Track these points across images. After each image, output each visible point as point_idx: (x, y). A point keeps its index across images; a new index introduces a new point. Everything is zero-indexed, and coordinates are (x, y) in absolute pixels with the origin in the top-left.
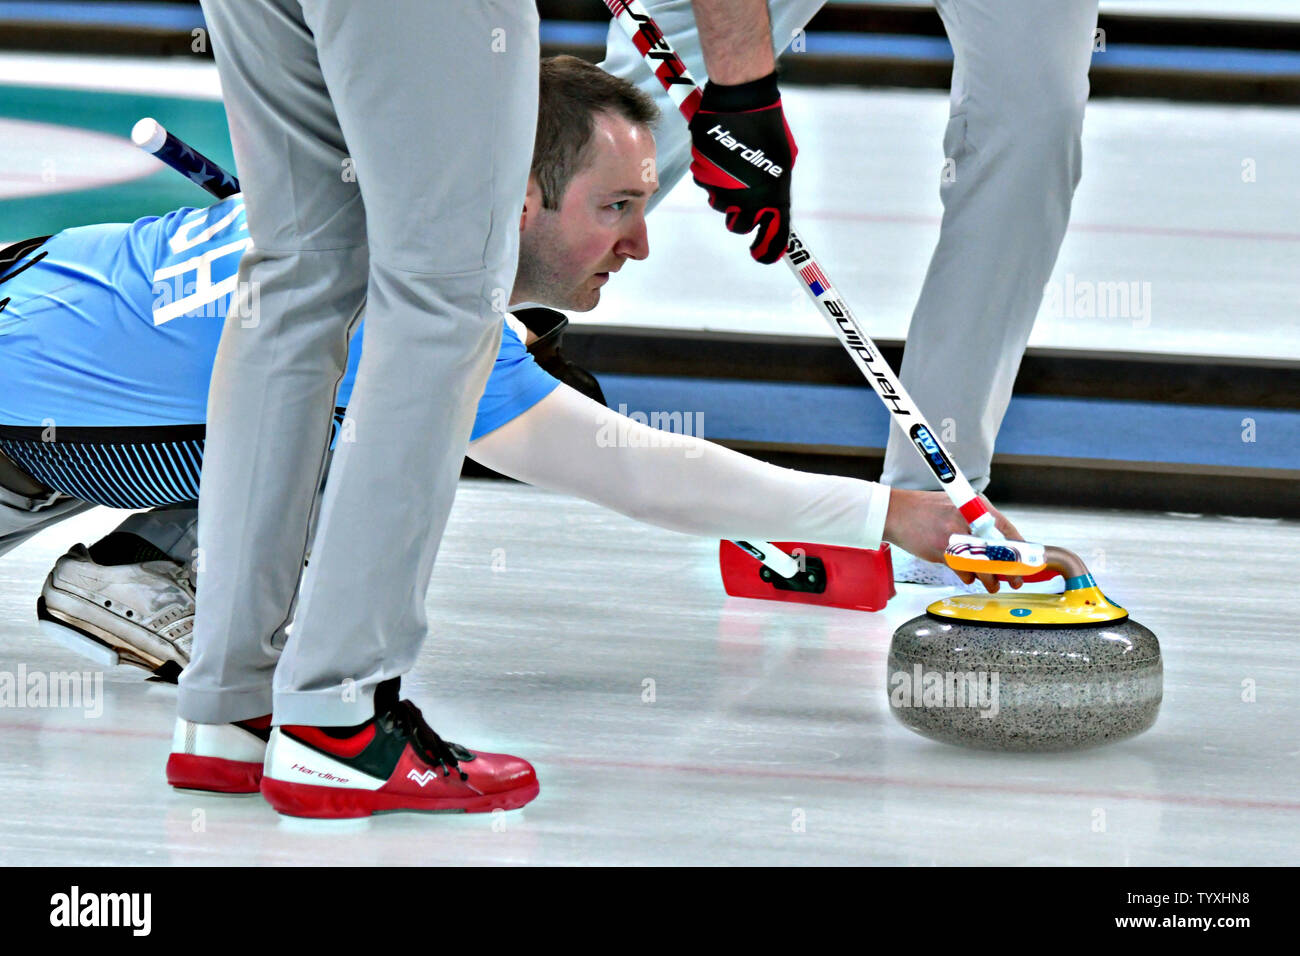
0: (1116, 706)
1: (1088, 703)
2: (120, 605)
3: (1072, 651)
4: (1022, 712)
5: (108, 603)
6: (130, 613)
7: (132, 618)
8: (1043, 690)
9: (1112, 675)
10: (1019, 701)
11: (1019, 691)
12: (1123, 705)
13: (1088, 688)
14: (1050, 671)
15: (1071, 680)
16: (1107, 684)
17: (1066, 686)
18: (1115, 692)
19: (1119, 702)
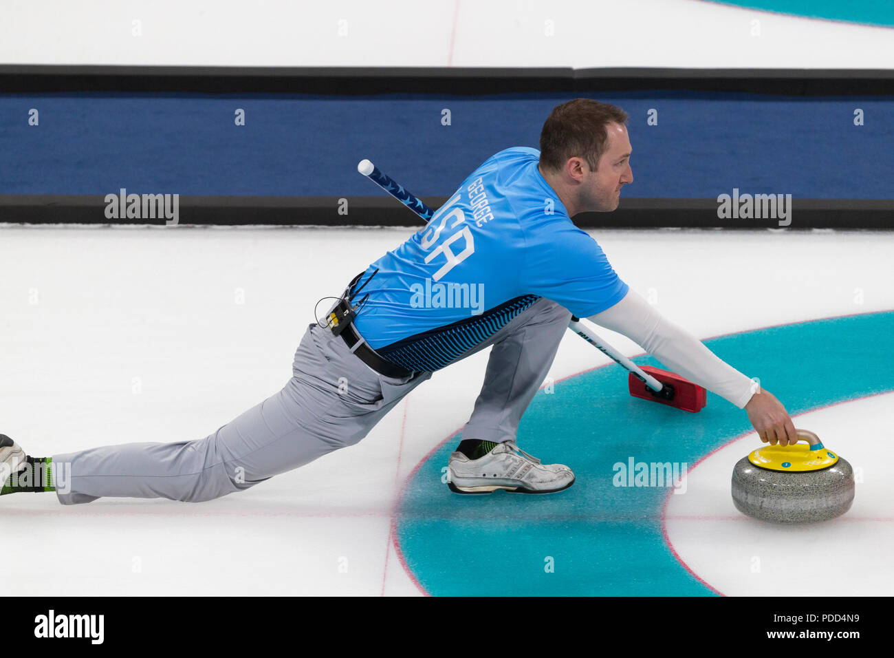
0: (828, 508)
1: (815, 507)
2: (490, 474)
3: (806, 482)
4: (785, 512)
5: (484, 475)
6: (495, 475)
7: (497, 477)
8: (794, 503)
9: (826, 495)
10: (784, 507)
11: (783, 503)
12: (832, 507)
13: (815, 501)
14: (798, 494)
15: (806, 498)
16: (824, 499)
17: (804, 501)
18: (828, 502)
19: (830, 506)
